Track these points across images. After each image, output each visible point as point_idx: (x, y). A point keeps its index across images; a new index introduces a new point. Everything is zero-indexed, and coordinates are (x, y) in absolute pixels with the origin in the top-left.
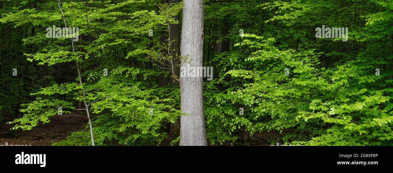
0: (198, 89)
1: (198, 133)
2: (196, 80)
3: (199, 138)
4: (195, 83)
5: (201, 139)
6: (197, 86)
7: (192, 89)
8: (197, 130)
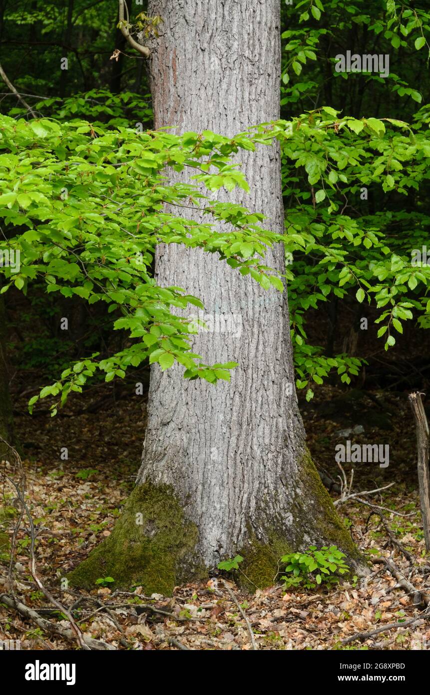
0: (262, 102)
1: (261, 347)
2: (256, 52)
3: (266, 373)
4: (248, 68)
5: (273, 376)
6: (261, 83)
7: (232, 98)
8: (255, 330)
